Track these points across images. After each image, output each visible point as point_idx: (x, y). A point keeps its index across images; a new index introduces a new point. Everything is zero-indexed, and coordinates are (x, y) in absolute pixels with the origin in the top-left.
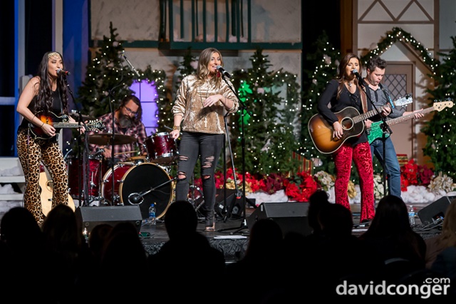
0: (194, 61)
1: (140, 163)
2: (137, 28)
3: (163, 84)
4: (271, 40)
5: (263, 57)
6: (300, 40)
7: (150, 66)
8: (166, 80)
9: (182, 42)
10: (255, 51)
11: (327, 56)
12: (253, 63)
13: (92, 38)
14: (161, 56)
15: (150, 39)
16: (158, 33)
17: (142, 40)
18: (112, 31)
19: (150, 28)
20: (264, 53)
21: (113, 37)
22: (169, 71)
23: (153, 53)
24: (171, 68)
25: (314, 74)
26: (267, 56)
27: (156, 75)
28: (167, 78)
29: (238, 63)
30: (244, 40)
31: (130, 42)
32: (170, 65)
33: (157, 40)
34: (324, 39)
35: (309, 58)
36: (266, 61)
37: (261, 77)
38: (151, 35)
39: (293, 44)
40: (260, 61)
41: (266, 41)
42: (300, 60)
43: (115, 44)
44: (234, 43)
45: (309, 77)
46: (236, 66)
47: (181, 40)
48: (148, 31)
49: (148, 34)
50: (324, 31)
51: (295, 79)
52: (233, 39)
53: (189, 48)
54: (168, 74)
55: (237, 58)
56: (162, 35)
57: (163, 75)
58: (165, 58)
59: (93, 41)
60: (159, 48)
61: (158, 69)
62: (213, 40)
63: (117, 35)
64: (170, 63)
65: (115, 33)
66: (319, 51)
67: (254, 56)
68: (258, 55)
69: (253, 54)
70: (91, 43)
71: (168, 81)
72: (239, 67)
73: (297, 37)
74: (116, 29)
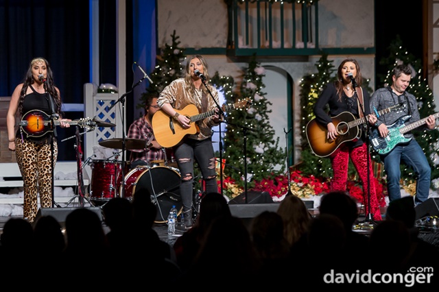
0: (259, 67)
1: (155, 166)
2: (205, 35)
3: (230, 89)
4: (342, 45)
5: (328, 62)
6: (373, 45)
7: (217, 72)
8: (235, 86)
9: (247, 49)
10: (321, 56)
11: (399, 60)
12: (318, 68)
13: (159, 46)
14: (229, 62)
15: (218, 46)
16: (226, 41)
17: (210, 47)
18: (174, 39)
19: (218, 36)
20: (330, 58)
21: (175, 45)
22: (237, 77)
23: (222, 60)
24: (239, 74)
25: (386, 78)
26: (332, 61)
27: (224, 81)
28: (236, 83)
29: (309, 68)
30: (311, 46)
31: (197, 49)
32: (238, 71)
33: (225, 47)
34: (397, 44)
35: (382, 62)
36: (331, 66)
37: (326, 82)
38: (219, 42)
39: (365, 49)
40: (325, 66)
41: (338, 46)
42: (373, 64)
43: (176, 52)
44: (301, 49)
45: (382, 81)
46: (307, 72)
47: (246, 47)
48: (216, 38)
49: (216, 41)
50: (398, 36)
51: (368, 83)
52: (300, 45)
53: (255, 55)
54: (236, 80)
55: (308, 63)
56: (229, 42)
57: (231, 81)
58: (234, 64)
59: (160, 49)
60: (227, 55)
61: (226, 75)
62: (280, 46)
63: (179, 42)
64: (239, 69)
65: (177, 41)
66: (391, 56)
67: (320, 61)
68: (324, 60)
69: (318, 59)
70: (158, 50)
71: (236, 87)
72: (310, 72)
73: (370, 42)
74: (178, 37)
